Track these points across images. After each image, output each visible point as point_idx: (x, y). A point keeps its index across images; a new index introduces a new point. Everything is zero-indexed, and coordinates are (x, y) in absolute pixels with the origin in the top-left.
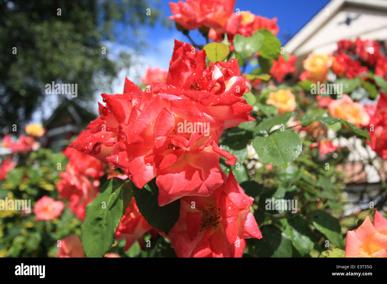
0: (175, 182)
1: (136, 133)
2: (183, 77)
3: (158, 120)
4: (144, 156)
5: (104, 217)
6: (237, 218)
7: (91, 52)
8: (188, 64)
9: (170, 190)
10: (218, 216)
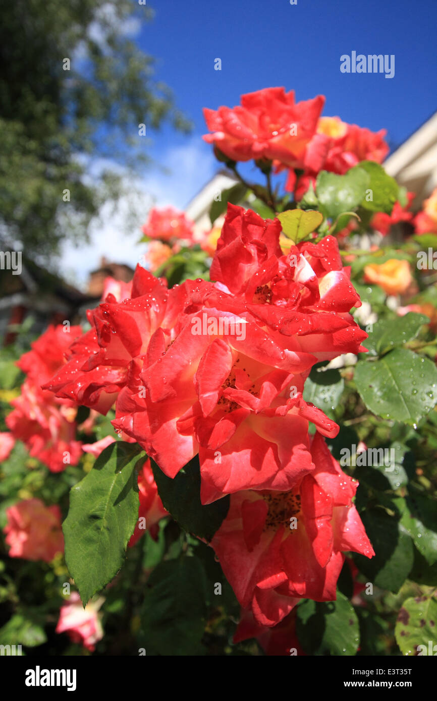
0: (233, 469)
1: (165, 382)
2: (242, 271)
3: (205, 361)
4: (177, 419)
5: (104, 514)
6: (331, 519)
7: (53, 171)
8: (253, 250)
9: (225, 484)
10: (296, 508)
